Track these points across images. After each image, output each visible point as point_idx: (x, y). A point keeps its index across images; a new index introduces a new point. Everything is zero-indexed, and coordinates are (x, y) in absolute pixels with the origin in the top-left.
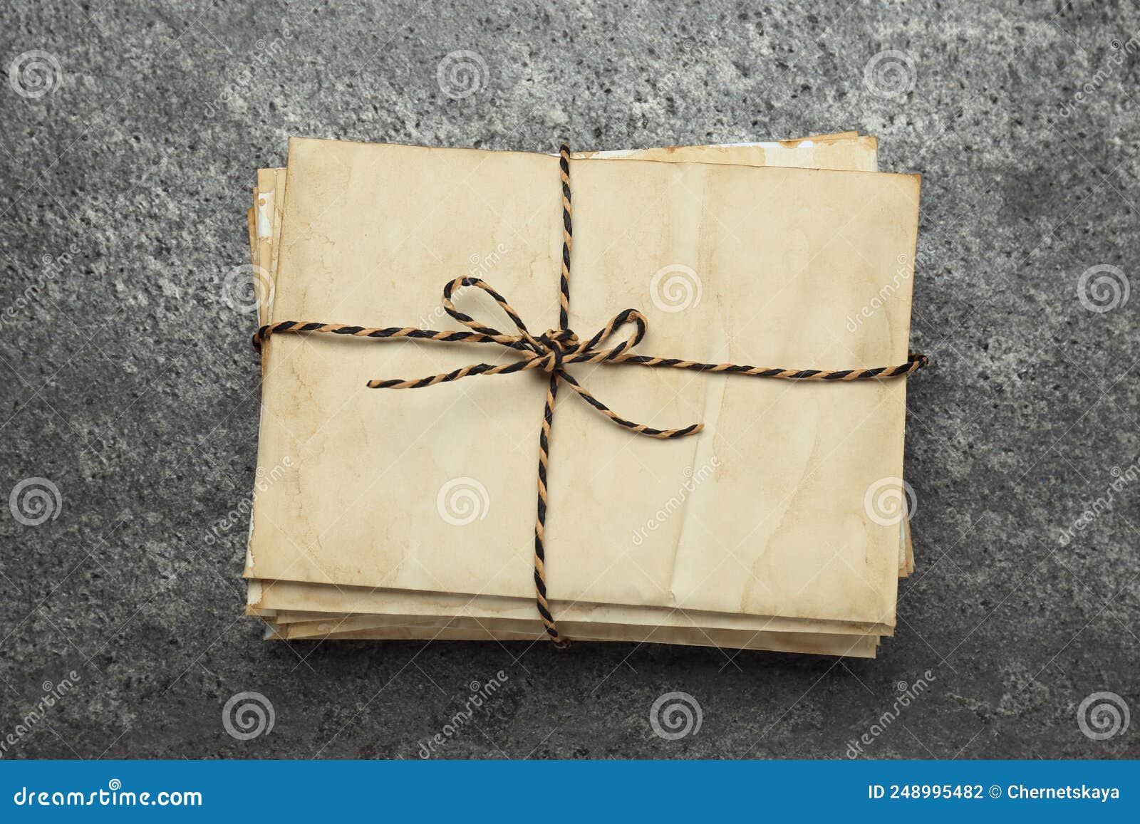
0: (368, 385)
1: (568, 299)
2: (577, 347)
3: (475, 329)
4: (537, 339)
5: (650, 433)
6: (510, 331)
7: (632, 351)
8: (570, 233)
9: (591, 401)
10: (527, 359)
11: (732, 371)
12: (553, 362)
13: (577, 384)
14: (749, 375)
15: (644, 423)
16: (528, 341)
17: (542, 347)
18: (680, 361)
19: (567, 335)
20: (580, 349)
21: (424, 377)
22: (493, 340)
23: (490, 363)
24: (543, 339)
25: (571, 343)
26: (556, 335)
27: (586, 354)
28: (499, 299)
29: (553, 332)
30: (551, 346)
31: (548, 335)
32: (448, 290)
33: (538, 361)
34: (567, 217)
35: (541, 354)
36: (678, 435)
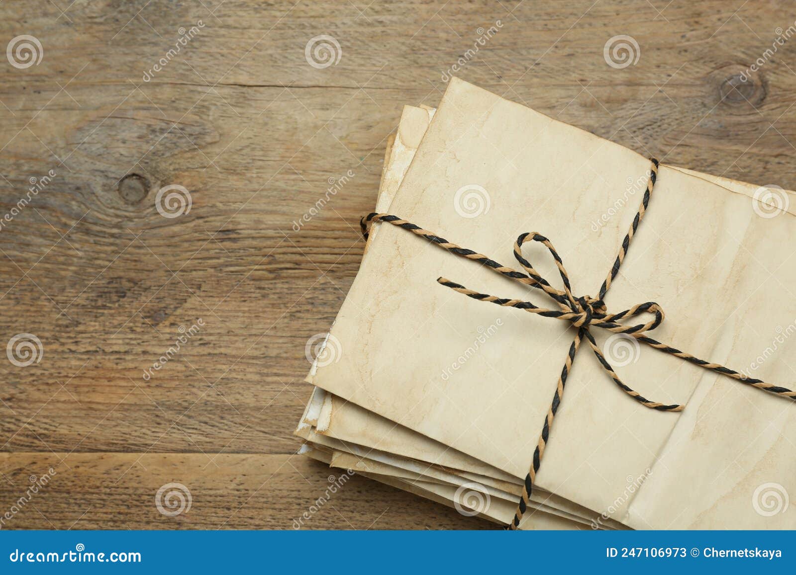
0: (438, 280)
1: (625, 254)
2: (604, 316)
3: (531, 275)
4: (576, 299)
5: (639, 399)
6: (557, 286)
7: (646, 334)
8: (646, 207)
9: (602, 360)
10: (563, 311)
11: (721, 371)
12: (582, 320)
13: (595, 344)
14: (733, 378)
15: (637, 390)
16: (568, 299)
17: (577, 306)
18: (680, 352)
19: (600, 304)
20: (606, 318)
21: (481, 292)
22: (542, 288)
23: (534, 304)
24: (581, 300)
25: (602, 312)
26: (591, 301)
27: (610, 324)
28: (558, 258)
29: (590, 298)
30: (585, 307)
31: (586, 299)
32: (522, 239)
33: (571, 316)
34: (647, 194)
35: (575, 310)
36: (662, 408)
